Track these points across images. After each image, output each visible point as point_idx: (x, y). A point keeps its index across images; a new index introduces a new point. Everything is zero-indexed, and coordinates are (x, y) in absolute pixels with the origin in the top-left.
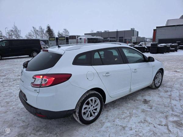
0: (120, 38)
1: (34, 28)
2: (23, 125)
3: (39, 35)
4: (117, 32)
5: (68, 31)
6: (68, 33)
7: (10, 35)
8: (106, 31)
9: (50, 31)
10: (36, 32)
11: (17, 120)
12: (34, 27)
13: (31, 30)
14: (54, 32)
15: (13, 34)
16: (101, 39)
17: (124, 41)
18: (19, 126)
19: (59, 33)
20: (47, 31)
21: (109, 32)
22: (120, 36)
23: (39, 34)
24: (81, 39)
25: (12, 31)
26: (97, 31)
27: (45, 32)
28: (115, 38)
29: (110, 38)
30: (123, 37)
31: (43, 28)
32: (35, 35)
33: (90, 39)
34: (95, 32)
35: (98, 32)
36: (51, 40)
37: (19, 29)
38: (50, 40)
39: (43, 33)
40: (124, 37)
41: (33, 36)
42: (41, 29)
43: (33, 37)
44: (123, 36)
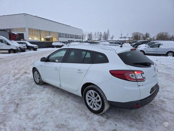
2: (156, 115)
11: (157, 122)
18: (159, 116)
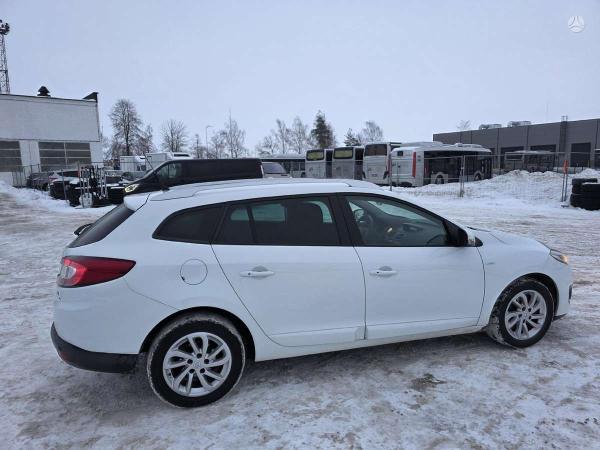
0: (575, 147)
1: (279, 122)
3: (290, 144)
4: (565, 125)
5: (378, 128)
6: (380, 134)
7: (218, 146)
8: (516, 124)
9: (322, 131)
10: (284, 134)
12: (281, 120)
13: (272, 131)
14: (334, 133)
15: (225, 141)
16: (481, 153)
17: (592, 158)
19: (350, 136)
20: (315, 132)
21: (529, 129)
22: (575, 138)
23: (291, 139)
24: (400, 153)
25: (224, 133)
26: (483, 126)
27: (308, 133)
28: (552, 148)
29: (533, 148)
30: (589, 144)
31: (304, 124)
32: (280, 145)
33: (433, 156)
34: (475, 127)
35: (487, 127)
36: (312, 157)
37: (240, 127)
38: (308, 160)
39: (305, 138)
40: (593, 146)
41: (276, 146)
42: (300, 125)
43: (275, 149)
44: (592, 142)
